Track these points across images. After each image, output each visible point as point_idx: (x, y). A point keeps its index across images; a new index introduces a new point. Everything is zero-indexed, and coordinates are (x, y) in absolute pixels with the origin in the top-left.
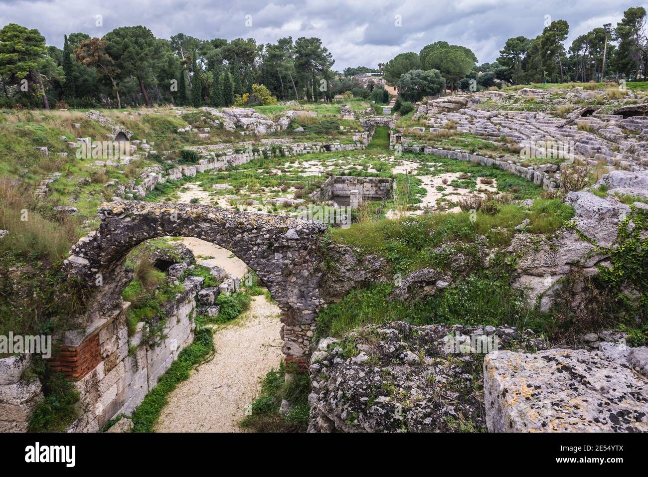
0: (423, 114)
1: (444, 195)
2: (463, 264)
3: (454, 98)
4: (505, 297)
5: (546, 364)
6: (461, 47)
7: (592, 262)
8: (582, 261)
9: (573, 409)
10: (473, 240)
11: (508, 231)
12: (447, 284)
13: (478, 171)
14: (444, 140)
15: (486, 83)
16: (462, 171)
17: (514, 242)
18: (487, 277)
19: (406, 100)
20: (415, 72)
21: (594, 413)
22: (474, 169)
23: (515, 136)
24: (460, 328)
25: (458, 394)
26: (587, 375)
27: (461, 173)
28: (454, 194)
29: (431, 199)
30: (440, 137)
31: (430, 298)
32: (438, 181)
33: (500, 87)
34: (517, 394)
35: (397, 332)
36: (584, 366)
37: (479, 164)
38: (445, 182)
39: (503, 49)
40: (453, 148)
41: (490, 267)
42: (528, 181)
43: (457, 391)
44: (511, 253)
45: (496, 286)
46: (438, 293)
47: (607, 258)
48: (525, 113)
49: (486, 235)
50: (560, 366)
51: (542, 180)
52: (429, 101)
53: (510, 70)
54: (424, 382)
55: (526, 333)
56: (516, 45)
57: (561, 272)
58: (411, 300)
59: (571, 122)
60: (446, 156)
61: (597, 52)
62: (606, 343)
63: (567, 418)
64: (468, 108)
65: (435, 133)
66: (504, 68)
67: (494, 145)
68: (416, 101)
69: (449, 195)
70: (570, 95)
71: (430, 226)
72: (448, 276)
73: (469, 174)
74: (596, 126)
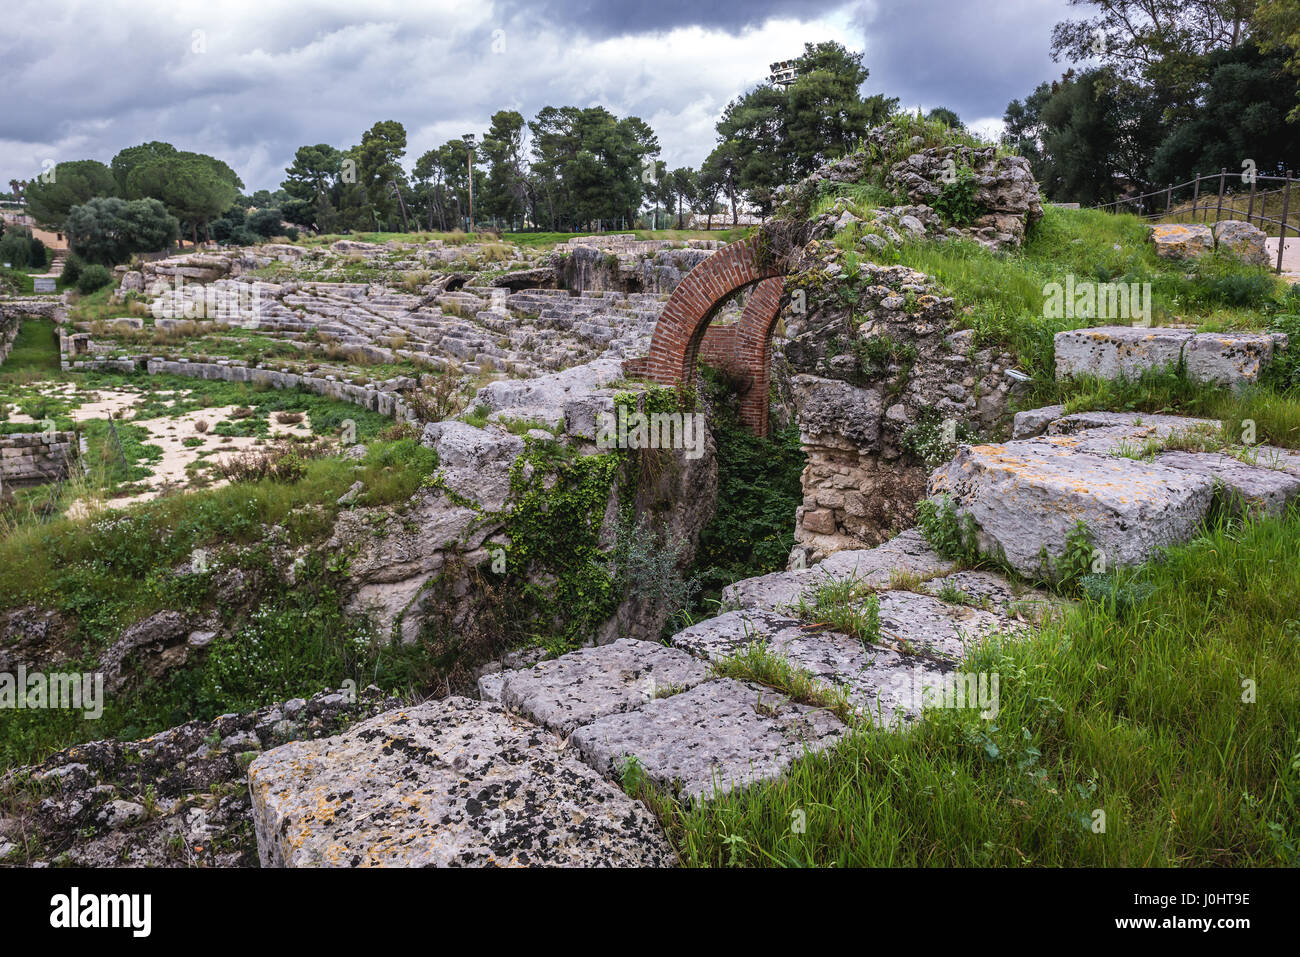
0: (135, 290)
1: (203, 454)
2: (241, 588)
3: (200, 257)
4: (334, 634)
5: (365, 745)
6: (203, 157)
7: (476, 541)
8: (461, 541)
9: (408, 814)
10: (258, 538)
11: (324, 508)
12: (212, 635)
13: (270, 401)
14: (190, 343)
15: (267, 229)
16: (235, 403)
17: (339, 527)
18: (294, 604)
19: (90, 261)
20: (105, 202)
21: (442, 809)
22: (260, 396)
23: (335, 330)
24: (233, 719)
25: (240, 854)
26: (432, 744)
27: (236, 407)
28: (223, 449)
29: (172, 467)
30: (180, 337)
31: (177, 673)
32: (185, 427)
33: (294, 238)
34: (307, 821)
35: (84, 767)
36: (430, 730)
37: (270, 387)
38: (201, 428)
39: (291, 166)
40: (212, 357)
41: (297, 584)
42: (368, 411)
43: (238, 848)
44: (335, 549)
45: (315, 617)
46: (195, 658)
47: (499, 529)
48: (348, 286)
49: (284, 521)
50: (388, 743)
51: (393, 406)
52: (146, 264)
53: (310, 205)
54: (161, 855)
55: (365, 695)
56: (316, 160)
57: (429, 567)
58: (134, 687)
59: (430, 301)
60: (198, 376)
61: (458, 181)
62: (488, 676)
63: (397, 834)
64: (234, 277)
65: (167, 329)
66: (298, 201)
67: (296, 349)
68: (116, 264)
69: (212, 453)
70: (423, 253)
71: (161, 523)
72: (211, 618)
73: (253, 408)
74: (471, 307)
